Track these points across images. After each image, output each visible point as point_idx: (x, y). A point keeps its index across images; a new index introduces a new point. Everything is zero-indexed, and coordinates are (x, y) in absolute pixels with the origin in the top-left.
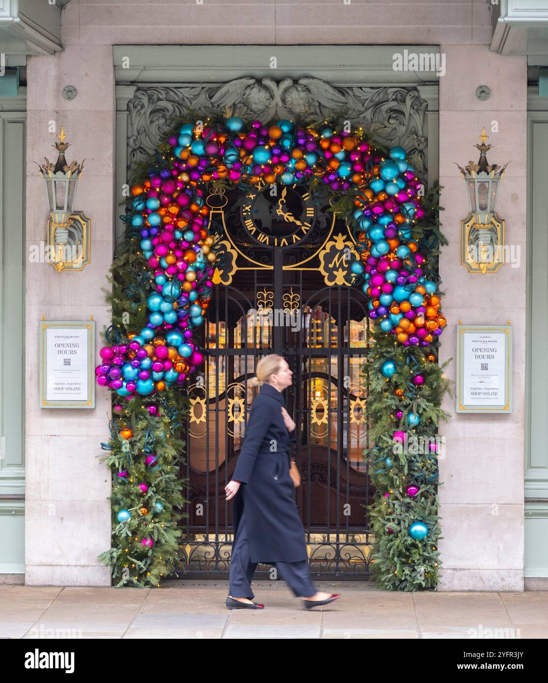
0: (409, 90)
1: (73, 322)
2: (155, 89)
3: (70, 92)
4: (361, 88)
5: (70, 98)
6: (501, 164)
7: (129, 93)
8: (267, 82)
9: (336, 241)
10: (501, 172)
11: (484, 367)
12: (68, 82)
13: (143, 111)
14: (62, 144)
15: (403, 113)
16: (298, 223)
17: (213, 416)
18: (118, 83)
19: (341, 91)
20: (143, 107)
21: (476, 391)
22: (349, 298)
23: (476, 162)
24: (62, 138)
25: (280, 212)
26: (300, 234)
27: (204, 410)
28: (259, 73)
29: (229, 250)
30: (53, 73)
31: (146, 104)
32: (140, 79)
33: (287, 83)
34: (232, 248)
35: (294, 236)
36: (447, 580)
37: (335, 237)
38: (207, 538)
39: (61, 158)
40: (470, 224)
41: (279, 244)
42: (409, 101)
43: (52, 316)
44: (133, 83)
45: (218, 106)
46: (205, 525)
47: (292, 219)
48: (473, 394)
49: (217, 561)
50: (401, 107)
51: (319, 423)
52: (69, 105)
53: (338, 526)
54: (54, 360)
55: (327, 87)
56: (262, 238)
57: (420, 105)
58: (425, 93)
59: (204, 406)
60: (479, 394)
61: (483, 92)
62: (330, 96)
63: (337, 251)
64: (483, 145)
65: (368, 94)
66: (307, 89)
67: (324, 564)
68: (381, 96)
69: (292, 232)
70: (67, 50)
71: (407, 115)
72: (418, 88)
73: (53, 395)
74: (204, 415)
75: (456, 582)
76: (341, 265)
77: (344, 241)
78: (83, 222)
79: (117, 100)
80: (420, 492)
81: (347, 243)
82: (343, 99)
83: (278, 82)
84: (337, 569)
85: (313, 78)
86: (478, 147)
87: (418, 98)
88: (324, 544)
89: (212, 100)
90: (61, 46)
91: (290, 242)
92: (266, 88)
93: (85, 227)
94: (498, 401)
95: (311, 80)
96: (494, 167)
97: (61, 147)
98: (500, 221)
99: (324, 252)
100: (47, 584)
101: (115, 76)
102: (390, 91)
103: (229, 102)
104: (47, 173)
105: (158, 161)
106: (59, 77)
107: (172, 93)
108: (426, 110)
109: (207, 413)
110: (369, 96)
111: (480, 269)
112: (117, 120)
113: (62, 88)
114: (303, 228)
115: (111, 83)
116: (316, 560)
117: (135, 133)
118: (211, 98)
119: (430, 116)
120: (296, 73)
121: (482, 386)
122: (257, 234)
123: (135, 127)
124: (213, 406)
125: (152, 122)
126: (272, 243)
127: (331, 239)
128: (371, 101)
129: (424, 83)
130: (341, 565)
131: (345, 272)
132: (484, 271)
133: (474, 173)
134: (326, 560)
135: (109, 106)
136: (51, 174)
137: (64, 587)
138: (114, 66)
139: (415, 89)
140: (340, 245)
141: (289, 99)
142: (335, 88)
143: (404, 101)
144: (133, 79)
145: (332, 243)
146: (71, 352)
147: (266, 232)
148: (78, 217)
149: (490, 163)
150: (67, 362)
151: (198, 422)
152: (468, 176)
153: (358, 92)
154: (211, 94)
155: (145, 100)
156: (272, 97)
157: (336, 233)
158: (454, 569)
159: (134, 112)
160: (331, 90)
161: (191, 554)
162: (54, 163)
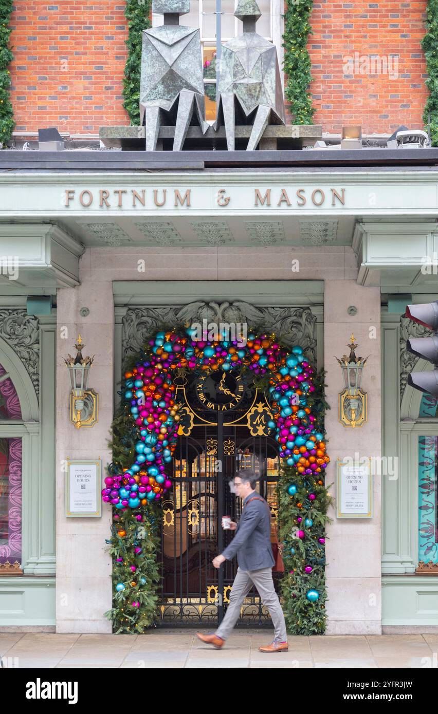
0: (304, 309)
1: (87, 461)
2: (140, 309)
3: (85, 312)
4: (273, 308)
5: (84, 316)
6: (364, 357)
7: (123, 312)
8: (212, 305)
9: (258, 407)
10: (364, 362)
11: (355, 488)
12: (83, 305)
13: (132, 324)
14: (80, 345)
15: (300, 324)
16: (233, 395)
17: (178, 521)
18: (116, 306)
19: (260, 310)
20: (132, 321)
21: (349, 504)
22: (267, 443)
23: (348, 356)
24: (80, 341)
25: (221, 388)
26: (234, 402)
27: (173, 517)
28: (207, 299)
29: (188, 413)
30: (74, 299)
31: (134, 319)
32: (130, 303)
33: (226, 305)
34: (190, 411)
35: (231, 404)
36: (332, 627)
37: (257, 404)
38: (175, 601)
39: (79, 354)
40: (345, 395)
41: (221, 408)
42: (304, 317)
43: (73, 457)
44: (125, 305)
45: (181, 320)
46: (174, 592)
47: (229, 393)
48: (347, 506)
49: (182, 616)
50: (299, 320)
52: (84, 320)
54: (74, 486)
55: (252, 307)
56: (210, 405)
57: (312, 319)
58: (315, 311)
59: (173, 515)
60: (351, 506)
61: (352, 310)
62: (253, 313)
63: (259, 413)
64: (353, 344)
65: (278, 312)
66: (239, 310)
67: (251, 617)
68: (286, 313)
69: (229, 401)
70: (82, 284)
71: (303, 325)
72: (310, 308)
73: (74, 509)
74: (173, 520)
75: (337, 629)
76: (261, 422)
77: (263, 407)
78: (93, 396)
79: (115, 317)
80: (313, 570)
81: (265, 408)
82: (262, 315)
83: (220, 304)
84: (260, 621)
85: (242, 301)
86: (350, 346)
87: (310, 314)
88: (251, 605)
89: (177, 316)
90: (79, 282)
91: (228, 407)
92: (212, 308)
93: (94, 399)
94: (363, 511)
95: (241, 303)
96: (360, 359)
97: (79, 347)
98: (364, 393)
99: (250, 414)
100: (70, 632)
101: (114, 301)
102: (292, 310)
103: (188, 317)
104: (70, 364)
105: (142, 356)
106: (78, 303)
107: (151, 312)
108: (315, 322)
109: (175, 519)
110: (279, 313)
111: (351, 425)
112: (115, 330)
113: (80, 309)
114: (236, 398)
115: (112, 305)
116: (246, 615)
117: (127, 337)
118: (176, 315)
119: (318, 326)
120: (231, 299)
121: (353, 500)
122: (206, 402)
123: (127, 333)
124: (178, 515)
125: (138, 330)
126: (216, 408)
127: (255, 406)
128: (280, 316)
129: (314, 304)
130: (262, 618)
131: (264, 427)
132: (354, 426)
133: (347, 363)
134: (252, 615)
135: (110, 320)
136: (72, 365)
137: (82, 634)
138: (114, 295)
139: (308, 308)
140: (260, 410)
141: (227, 315)
142: (257, 308)
143: (301, 316)
144: (125, 303)
145: (255, 408)
146: (86, 480)
147: (213, 401)
148: (90, 393)
149: (357, 356)
150: (83, 487)
151: (169, 525)
152: (343, 365)
153: (271, 311)
154: (176, 312)
155: (134, 316)
156: (216, 314)
157: (258, 402)
158: (336, 621)
159: (126, 324)
160: (254, 309)
161: (165, 612)
162: (75, 357)
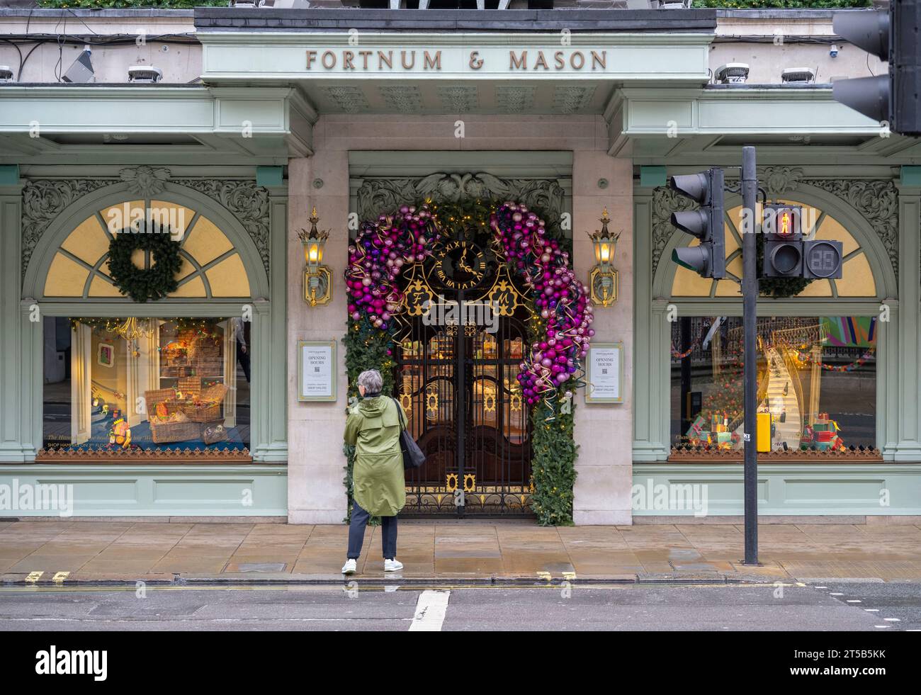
0: (551, 181)
1: (321, 342)
2: (376, 181)
3: (319, 183)
4: (518, 180)
5: (318, 187)
6: (616, 231)
7: (358, 183)
8: (453, 176)
9: (500, 285)
10: (617, 238)
11: (605, 371)
12: (317, 176)
13: (368, 196)
14: (314, 218)
15: (547, 198)
16: (475, 273)
17: (416, 405)
18: (351, 177)
19: (505, 182)
20: (368, 193)
21: (599, 388)
22: (510, 324)
23: (600, 231)
24: (315, 215)
25: (462, 265)
26: (476, 280)
27: (410, 402)
28: (448, 170)
29: (427, 291)
30: (306, 169)
31: (370, 192)
32: (367, 174)
33: (468, 177)
34: (429, 290)
35: (472, 282)
36: (577, 517)
37: (500, 283)
38: (413, 490)
39: (314, 229)
40: (595, 273)
41: (461, 287)
42: (551, 189)
43: (306, 339)
44: (361, 176)
45: (420, 193)
47: (470, 270)
48: (597, 390)
49: (419, 506)
50: (546, 193)
51: (490, 410)
52: (318, 192)
53: (503, 481)
54: (308, 368)
55: (496, 179)
56: (450, 284)
57: (560, 193)
58: (563, 183)
59: (410, 399)
60: (601, 390)
61: (603, 183)
62: (497, 186)
63: (502, 292)
64: (605, 219)
65: (524, 184)
66: (481, 181)
67: (493, 507)
68: (532, 185)
69: (471, 279)
70: (316, 154)
71: (550, 199)
72: (558, 180)
73: (307, 393)
74: (410, 405)
75: (586, 519)
76: (504, 301)
77: (506, 285)
78: (327, 273)
79: (350, 188)
81: (508, 287)
82: (507, 188)
83: (462, 176)
84: (503, 511)
85: (486, 173)
86: (602, 220)
87: (557, 187)
88: (493, 494)
89: (417, 189)
90: (312, 151)
91: (469, 286)
92: (454, 180)
93: (329, 276)
94: (614, 395)
95: (485, 175)
96: (612, 234)
97: (313, 221)
98: (615, 271)
99: (492, 293)
100: (303, 523)
101: (349, 173)
102: (538, 182)
103: (428, 189)
104: (304, 239)
106: (311, 173)
107: (388, 184)
108: (563, 195)
109: (412, 404)
110: (524, 186)
111: (603, 304)
112: (350, 202)
113: (313, 180)
114: (478, 276)
115: (347, 176)
116: (488, 505)
117: (363, 211)
118: (415, 187)
119: (566, 200)
120: (474, 170)
121: (604, 384)
122: (446, 281)
123: (363, 206)
125: (374, 204)
126: (456, 287)
127: (497, 284)
128: (525, 189)
129: (562, 177)
130: (505, 508)
131: (507, 307)
132: (605, 306)
133: (599, 239)
134: (494, 504)
135: (345, 192)
136: (307, 240)
137: (315, 525)
138: (349, 165)
139: (556, 181)
140: (503, 288)
141: (469, 188)
142: (501, 180)
143: (548, 189)
144: (361, 174)
145: (498, 287)
146: (320, 363)
147: (453, 279)
148: (324, 269)
149: (610, 232)
150: (317, 370)
152: (595, 240)
153: (516, 183)
154: (415, 184)
155: (370, 188)
156: (458, 186)
157: (500, 279)
158: (585, 511)
159: (362, 197)
160: (498, 182)
162: (309, 232)
